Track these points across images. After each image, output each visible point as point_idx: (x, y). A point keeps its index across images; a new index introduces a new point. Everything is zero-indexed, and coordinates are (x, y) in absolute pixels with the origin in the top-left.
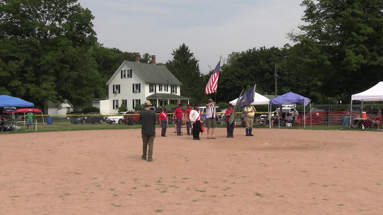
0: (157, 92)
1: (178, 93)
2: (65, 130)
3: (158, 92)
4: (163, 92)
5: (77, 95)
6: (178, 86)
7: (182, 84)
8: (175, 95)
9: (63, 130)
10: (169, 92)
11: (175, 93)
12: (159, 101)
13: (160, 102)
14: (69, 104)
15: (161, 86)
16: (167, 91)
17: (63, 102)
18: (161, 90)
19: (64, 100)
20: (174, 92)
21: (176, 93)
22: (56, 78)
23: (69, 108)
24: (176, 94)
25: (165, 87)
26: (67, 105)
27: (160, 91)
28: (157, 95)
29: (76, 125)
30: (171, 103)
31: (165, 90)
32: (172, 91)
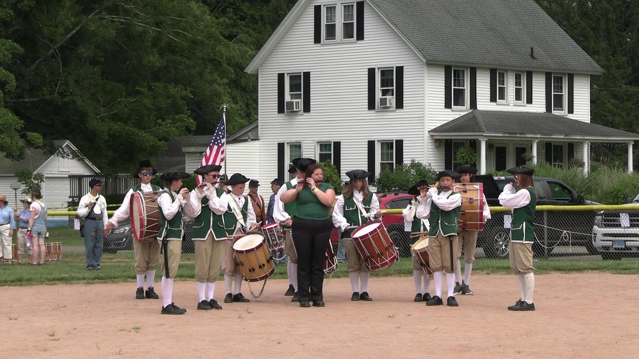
0: (480, 107)
1: (582, 112)
2: (62, 280)
3: (484, 104)
4: (510, 105)
5: (115, 118)
6: (582, 74)
7: (598, 69)
8: (562, 119)
9: (54, 279)
10: (538, 106)
11: (563, 112)
12: (489, 146)
13: (493, 154)
14: (81, 160)
15: (502, 76)
16: (530, 101)
17: (51, 150)
18: (502, 97)
19: (56, 142)
20: (559, 105)
21: (571, 111)
22: (20, 49)
23: (80, 178)
24: (570, 116)
25: (518, 83)
26: (73, 167)
27: (493, 99)
28: (480, 120)
29: (111, 256)
30: (548, 159)
31: (518, 97)
32: (553, 101)
